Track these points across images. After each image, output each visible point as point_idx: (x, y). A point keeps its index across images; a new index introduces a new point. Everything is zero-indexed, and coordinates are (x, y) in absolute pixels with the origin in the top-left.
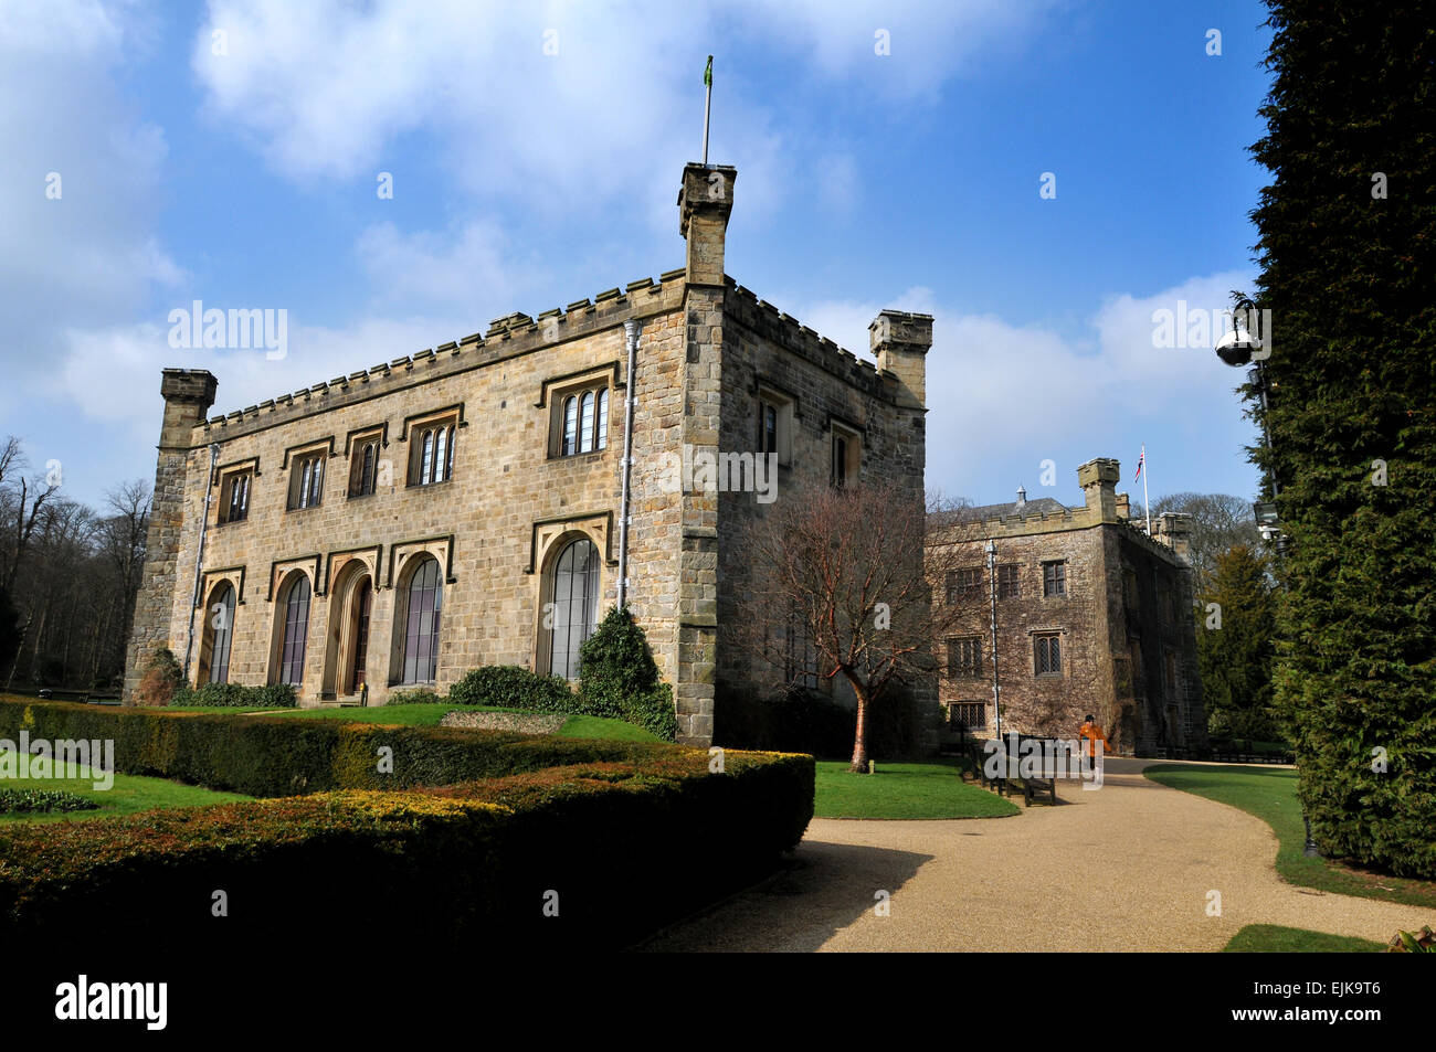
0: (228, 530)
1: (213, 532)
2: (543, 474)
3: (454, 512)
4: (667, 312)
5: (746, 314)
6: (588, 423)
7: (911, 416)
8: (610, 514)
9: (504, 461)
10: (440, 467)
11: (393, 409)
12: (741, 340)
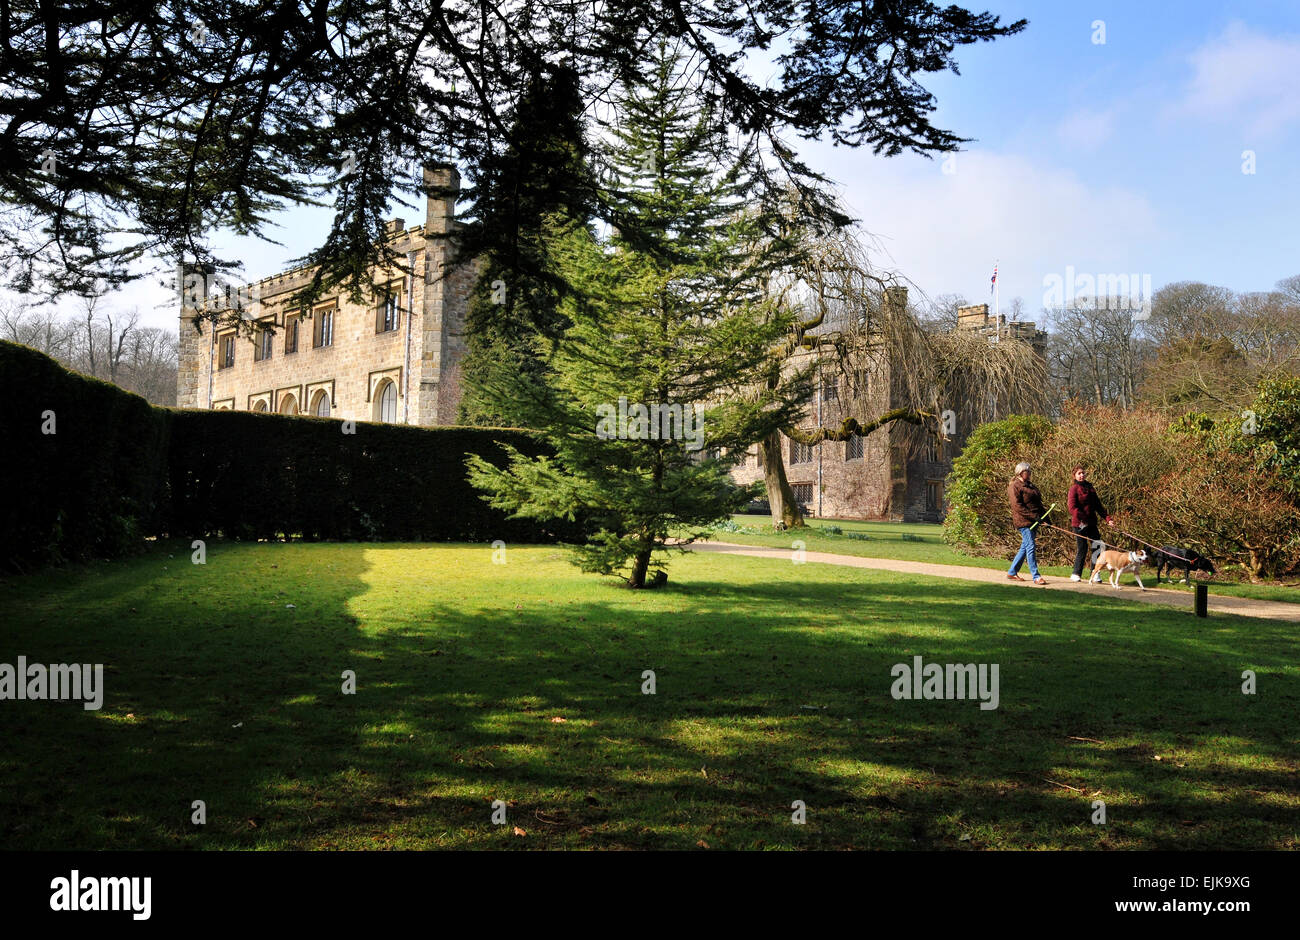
0: (225, 371)
1: (216, 375)
3: (335, 364)
8: (401, 368)
9: (358, 333)
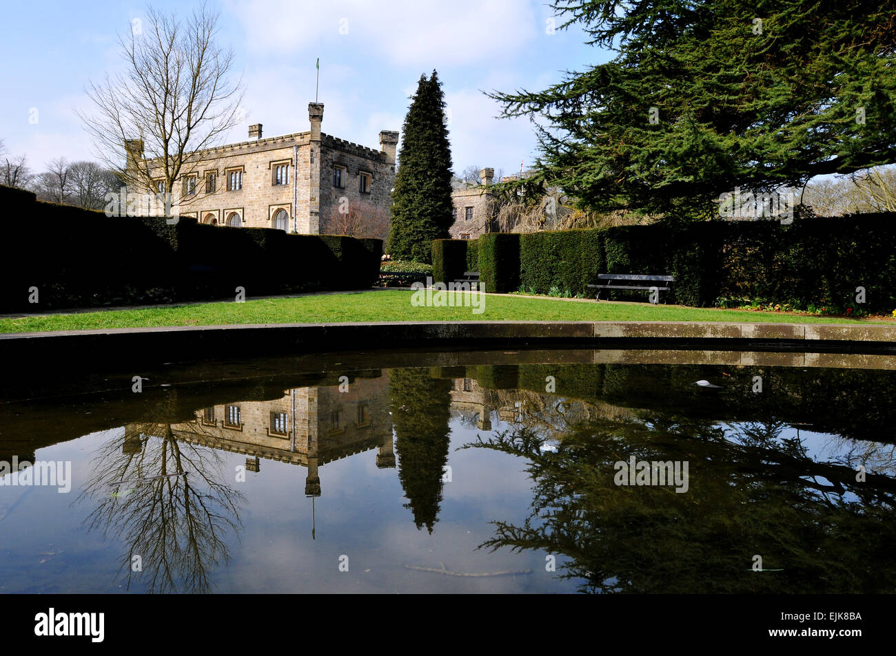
2: (271, 190)
3: (244, 200)
4: (306, 145)
5: (330, 143)
6: (284, 175)
7: (390, 166)
8: (291, 204)
9: (259, 185)
10: (237, 185)
11: (222, 164)
12: (328, 152)
